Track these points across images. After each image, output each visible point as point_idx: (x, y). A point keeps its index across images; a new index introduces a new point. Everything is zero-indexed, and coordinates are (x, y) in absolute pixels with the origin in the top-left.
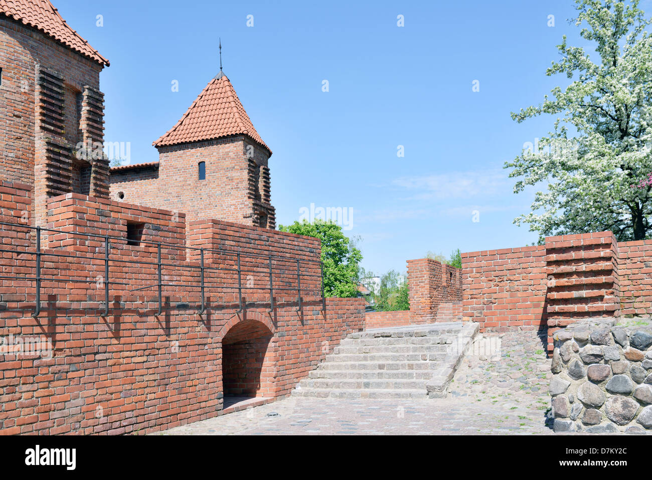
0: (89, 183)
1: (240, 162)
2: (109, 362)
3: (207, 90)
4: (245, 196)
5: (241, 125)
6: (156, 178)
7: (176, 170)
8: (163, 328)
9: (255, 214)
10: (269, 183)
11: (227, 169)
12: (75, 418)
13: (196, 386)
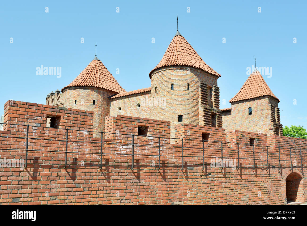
0: (216, 121)
1: (267, 107)
2: (255, 185)
3: (250, 77)
4: (270, 121)
5: (267, 91)
6: (230, 115)
7: (239, 111)
8: (268, 174)
9: (274, 128)
10: (279, 114)
11: (261, 110)
12: (247, 201)
13: (278, 195)
